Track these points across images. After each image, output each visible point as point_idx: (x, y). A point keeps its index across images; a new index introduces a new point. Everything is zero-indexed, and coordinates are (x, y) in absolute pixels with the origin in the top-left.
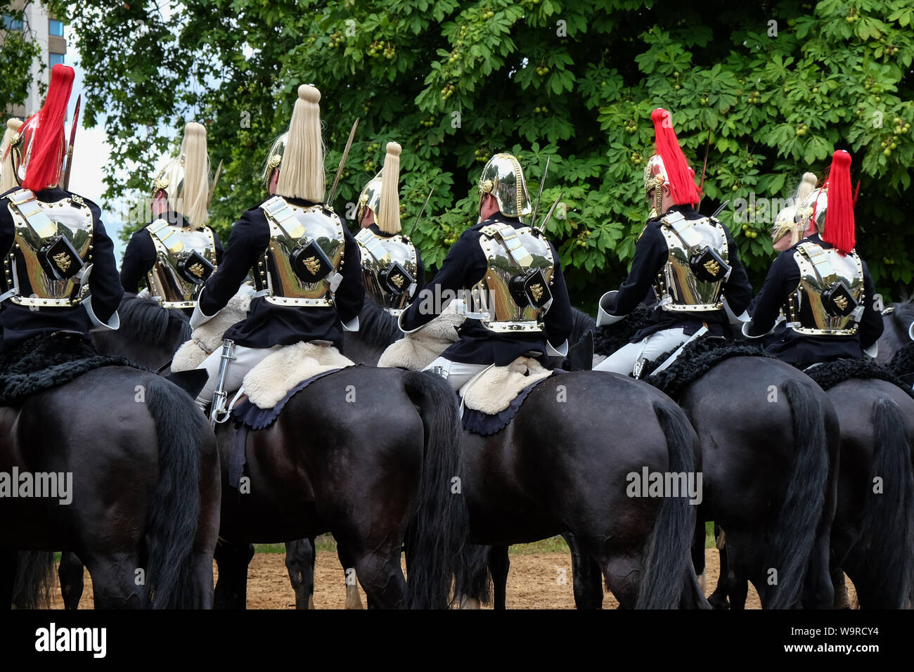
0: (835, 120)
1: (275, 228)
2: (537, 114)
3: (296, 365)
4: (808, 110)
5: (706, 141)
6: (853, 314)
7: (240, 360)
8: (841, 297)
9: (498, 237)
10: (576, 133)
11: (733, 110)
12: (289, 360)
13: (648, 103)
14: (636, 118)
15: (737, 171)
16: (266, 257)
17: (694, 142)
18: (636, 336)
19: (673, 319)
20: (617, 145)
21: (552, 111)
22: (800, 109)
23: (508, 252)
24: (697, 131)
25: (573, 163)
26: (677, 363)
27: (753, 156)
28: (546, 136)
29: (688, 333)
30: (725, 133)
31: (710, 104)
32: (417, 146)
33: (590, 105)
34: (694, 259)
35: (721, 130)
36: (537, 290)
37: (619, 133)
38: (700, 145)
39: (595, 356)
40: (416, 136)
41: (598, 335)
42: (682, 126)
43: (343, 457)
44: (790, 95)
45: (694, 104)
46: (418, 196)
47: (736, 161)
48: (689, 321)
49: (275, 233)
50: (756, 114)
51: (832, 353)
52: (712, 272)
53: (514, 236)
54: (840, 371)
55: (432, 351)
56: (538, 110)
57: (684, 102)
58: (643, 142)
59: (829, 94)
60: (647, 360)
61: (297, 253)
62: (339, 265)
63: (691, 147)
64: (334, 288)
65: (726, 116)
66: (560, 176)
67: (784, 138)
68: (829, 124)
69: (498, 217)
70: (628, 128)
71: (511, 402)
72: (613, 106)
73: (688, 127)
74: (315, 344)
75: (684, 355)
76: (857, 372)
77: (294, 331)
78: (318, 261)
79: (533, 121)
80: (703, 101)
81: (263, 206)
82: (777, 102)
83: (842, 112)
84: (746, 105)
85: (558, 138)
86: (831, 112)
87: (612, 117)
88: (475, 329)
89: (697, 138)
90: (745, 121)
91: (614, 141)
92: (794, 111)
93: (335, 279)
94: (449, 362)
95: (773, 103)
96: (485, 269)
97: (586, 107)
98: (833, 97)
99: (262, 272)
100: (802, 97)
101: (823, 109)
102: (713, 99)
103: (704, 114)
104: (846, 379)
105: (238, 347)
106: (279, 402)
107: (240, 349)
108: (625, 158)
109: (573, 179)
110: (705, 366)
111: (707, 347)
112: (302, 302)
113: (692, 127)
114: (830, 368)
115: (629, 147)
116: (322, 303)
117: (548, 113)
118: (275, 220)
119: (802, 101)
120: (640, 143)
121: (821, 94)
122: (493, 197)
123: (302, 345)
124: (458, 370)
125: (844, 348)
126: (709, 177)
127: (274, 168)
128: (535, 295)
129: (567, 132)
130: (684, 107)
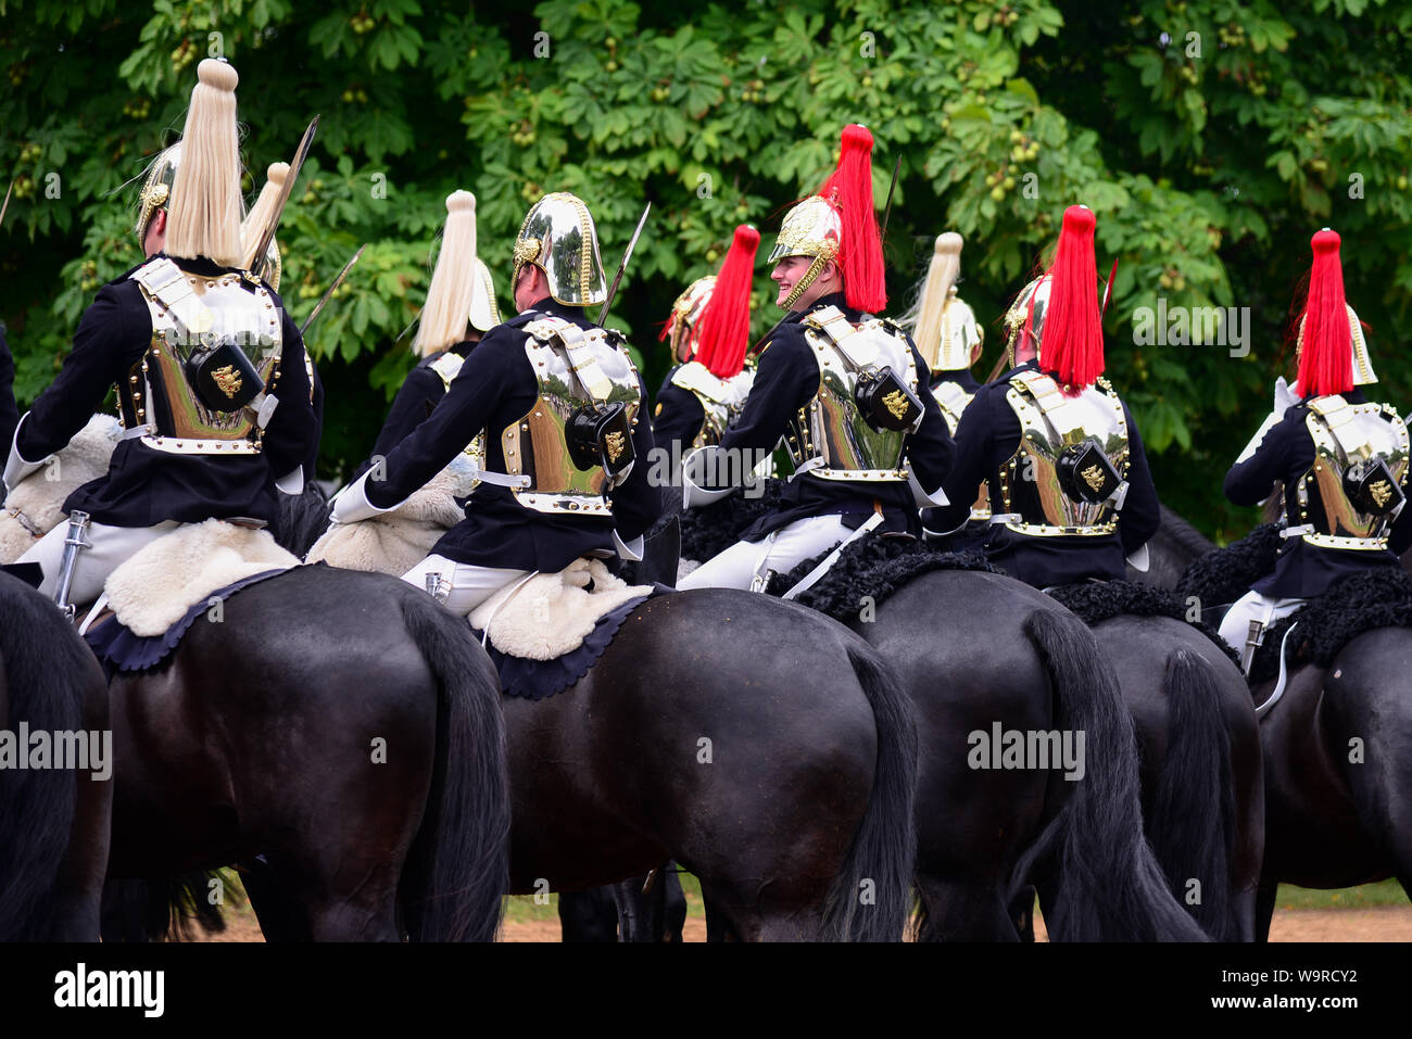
0: (903, 138)
1: (161, 316)
2: (346, 105)
3: (201, 560)
4: (855, 118)
5: (662, 166)
6: (1113, 496)
7: (99, 549)
8: (1093, 468)
9: (557, 343)
10: (418, 145)
11: (713, 113)
12: (190, 551)
13: (557, 91)
14: (534, 118)
15: (717, 226)
16: (145, 367)
17: (640, 169)
18: (756, 528)
19: (826, 499)
20: (497, 168)
21: (374, 100)
22: (842, 114)
23: (573, 371)
24: (646, 148)
25: (413, 198)
26: (830, 579)
27: (749, 199)
28: (362, 145)
29: (851, 523)
30: (700, 154)
31: (673, 100)
32: (116, 156)
33: (446, 91)
34: (861, 390)
35: (691, 149)
36: (615, 441)
37: (502, 146)
38: (651, 174)
39: (682, 560)
40: (115, 136)
41: (685, 525)
42: (621, 137)
43: (294, 730)
44: (820, 89)
45: (643, 98)
46: (118, 248)
47: (717, 208)
48: (850, 501)
49: (160, 323)
50: (757, 121)
51: (1078, 568)
52: (895, 412)
53: (580, 343)
54: (1104, 600)
55: (410, 543)
56: (349, 96)
57: (625, 93)
58: (546, 162)
59: (892, 89)
60: (774, 573)
61: (199, 360)
62: (272, 379)
63: (634, 176)
64: (263, 422)
65: (702, 123)
66: (389, 222)
67: (811, 166)
68: (893, 143)
69: (547, 306)
70: (518, 137)
71: (585, 639)
72: (492, 96)
73: (631, 140)
74: (236, 524)
75: (843, 565)
76: (1131, 603)
77: (194, 497)
78: (237, 373)
79: (339, 117)
80: (660, 94)
81: (136, 276)
82: (797, 101)
83: (915, 124)
84: (737, 105)
85: (383, 150)
86: (895, 122)
87: (490, 115)
88: (502, 503)
89: (645, 160)
90: (737, 134)
91: (490, 161)
92: (828, 118)
93: (266, 405)
94: (451, 564)
95: (789, 103)
96: (533, 399)
97: (439, 96)
98: (900, 95)
99: (137, 395)
100: (844, 94)
101: (882, 115)
102: (677, 92)
103: (662, 119)
104: (1115, 615)
105: (95, 525)
106: (173, 627)
107: (99, 529)
108: (510, 192)
109: (415, 228)
110: (886, 585)
111: (883, 551)
112: (210, 447)
113: (639, 139)
114: (1086, 594)
115: (520, 171)
116: (244, 448)
117: (368, 104)
118: (159, 302)
119: (843, 102)
120: (539, 164)
121: (878, 89)
122: (541, 271)
123: (213, 524)
124: (471, 580)
125: (1099, 560)
126: (665, 234)
127: (156, 208)
128: (611, 452)
129: (400, 140)
130: (624, 103)
